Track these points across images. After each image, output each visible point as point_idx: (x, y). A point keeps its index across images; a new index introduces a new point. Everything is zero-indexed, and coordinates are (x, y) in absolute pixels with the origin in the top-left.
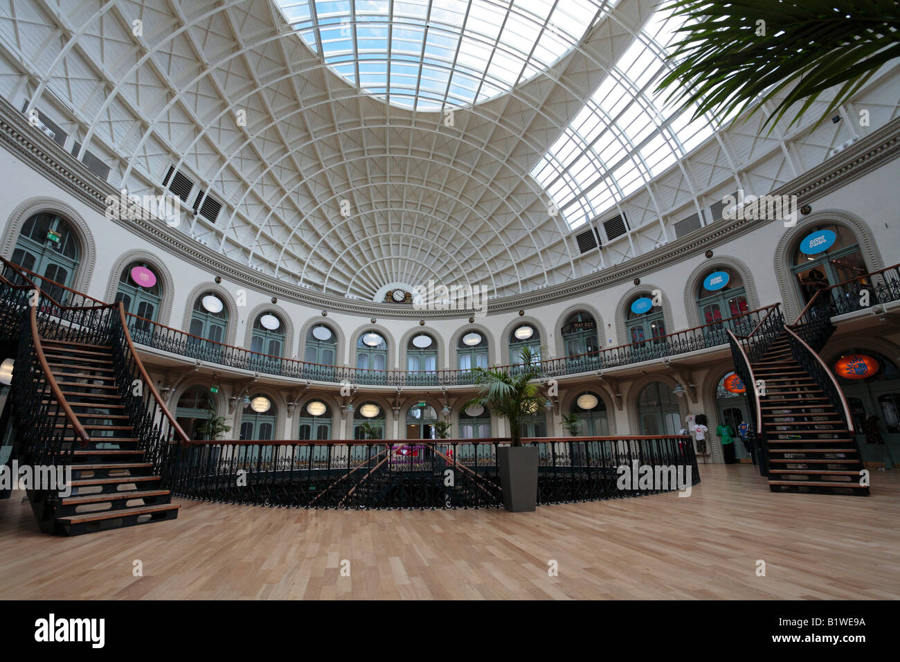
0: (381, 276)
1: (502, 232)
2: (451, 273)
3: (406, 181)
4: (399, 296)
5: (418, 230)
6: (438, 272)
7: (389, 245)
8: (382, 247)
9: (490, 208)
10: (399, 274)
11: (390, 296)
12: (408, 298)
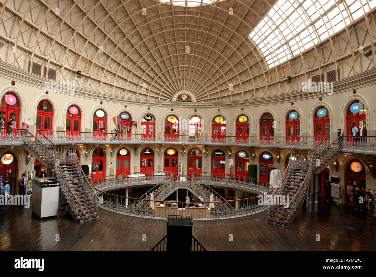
0: (175, 87)
1: (235, 66)
2: (210, 84)
3: (186, 39)
4: (184, 98)
5: (193, 62)
6: (204, 84)
7: (179, 71)
8: (175, 72)
9: (229, 53)
10: (185, 85)
11: (180, 97)
12: (189, 97)
